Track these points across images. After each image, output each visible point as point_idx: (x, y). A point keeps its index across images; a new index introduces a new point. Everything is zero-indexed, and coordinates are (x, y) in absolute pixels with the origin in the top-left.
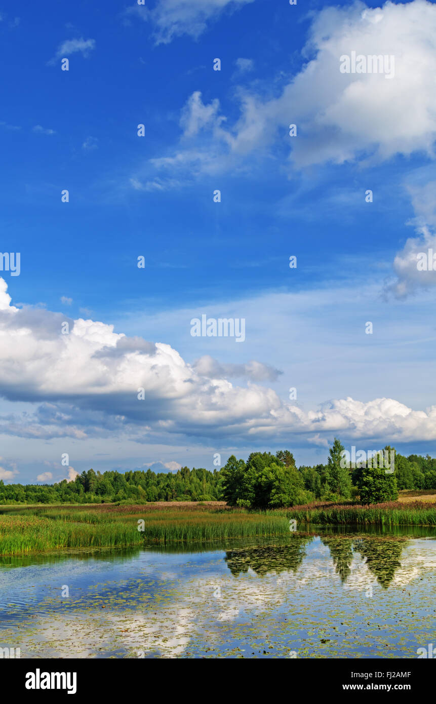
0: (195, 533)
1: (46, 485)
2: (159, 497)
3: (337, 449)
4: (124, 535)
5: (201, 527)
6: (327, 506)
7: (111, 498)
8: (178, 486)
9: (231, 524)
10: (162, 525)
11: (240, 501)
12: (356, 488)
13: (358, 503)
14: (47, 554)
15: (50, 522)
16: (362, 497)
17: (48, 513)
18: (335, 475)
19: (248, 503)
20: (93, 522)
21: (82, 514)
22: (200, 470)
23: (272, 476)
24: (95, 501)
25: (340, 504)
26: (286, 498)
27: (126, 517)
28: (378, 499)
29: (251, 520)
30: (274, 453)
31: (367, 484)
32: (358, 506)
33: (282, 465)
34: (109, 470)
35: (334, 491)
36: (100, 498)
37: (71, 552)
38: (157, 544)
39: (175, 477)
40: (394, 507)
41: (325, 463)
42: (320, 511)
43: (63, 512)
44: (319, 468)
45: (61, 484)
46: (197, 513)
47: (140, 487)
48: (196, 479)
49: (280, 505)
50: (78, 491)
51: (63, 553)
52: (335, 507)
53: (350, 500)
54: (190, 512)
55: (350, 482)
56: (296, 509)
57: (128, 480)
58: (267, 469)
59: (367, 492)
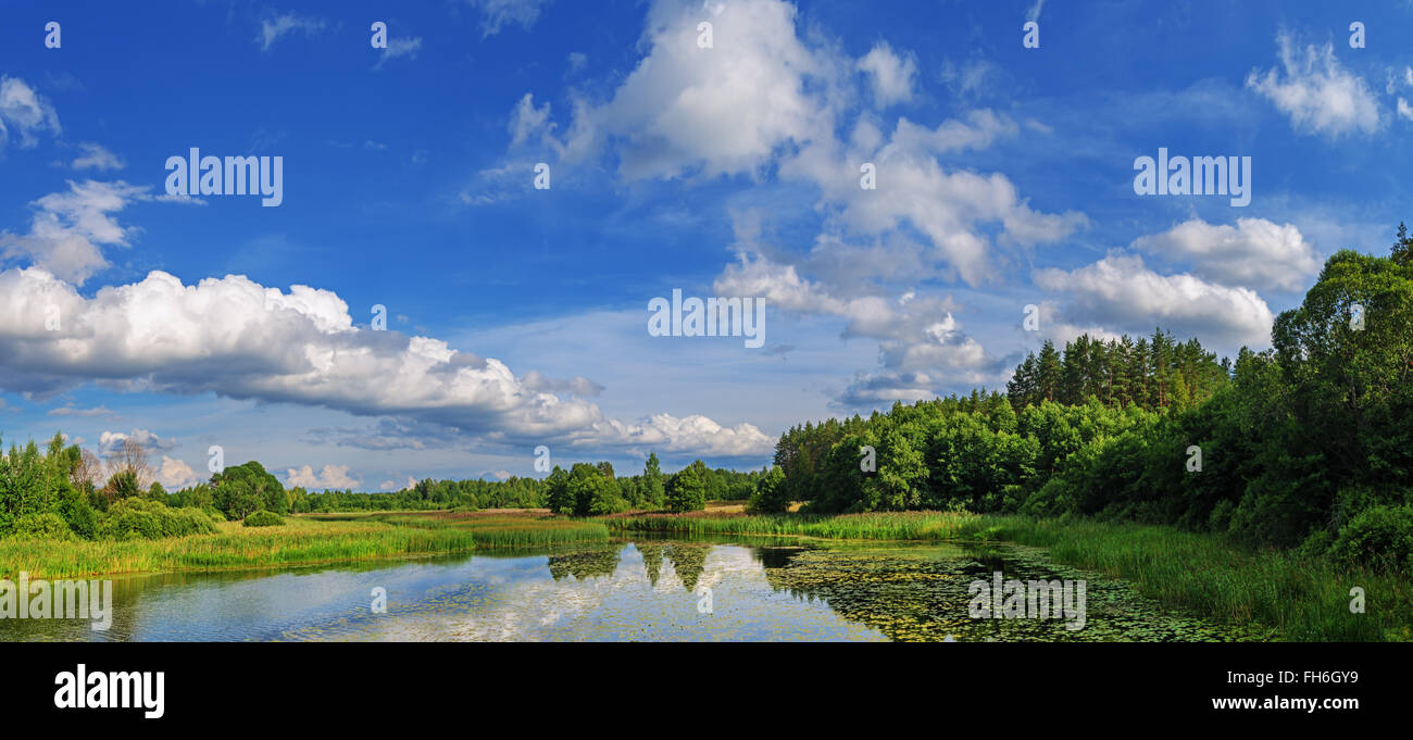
0: (521, 539)
1: (390, 494)
2: (489, 505)
3: (652, 461)
4: (458, 540)
5: (528, 533)
6: (640, 514)
7: (446, 505)
8: (507, 494)
9: (555, 530)
10: (494, 531)
11: (562, 509)
12: (668, 498)
13: (669, 512)
14: (389, 559)
15: (393, 528)
16: (673, 507)
17: (391, 519)
18: (650, 486)
19: (570, 510)
20: (430, 528)
21: (420, 520)
22: (527, 479)
23: (592, 486)
24: (432, 508)
25: (653, 513)
26: (604, 506)
27: (460, 523)
28: (687, 508)
29: (573, 527)
30: (595, 464)
31: (677, 494)
32: (669, 515)
33: (602, 476)
34: (445, 479)
35: (648, 501)
36: (436, 505)
37: (411, 557)
38: (488, 549)
39: (504, 485)
40: (701, 517)
41: (641, 474)
42: (635, 519)
43: (404, 519)
44: (636, 479)
45: (402, 492)
46: (523, 520)
47: (473, 495)
48: (524, 488)
49: (598, 513)
50: (417, 498)
51: (404, 558)
52: (649, 515)
53: (662, 509)
54: (516, 520)
55: (662, 492)
56: (613, 517)
57: (462, 488)
58: (588, 478)
59: (677, 502)
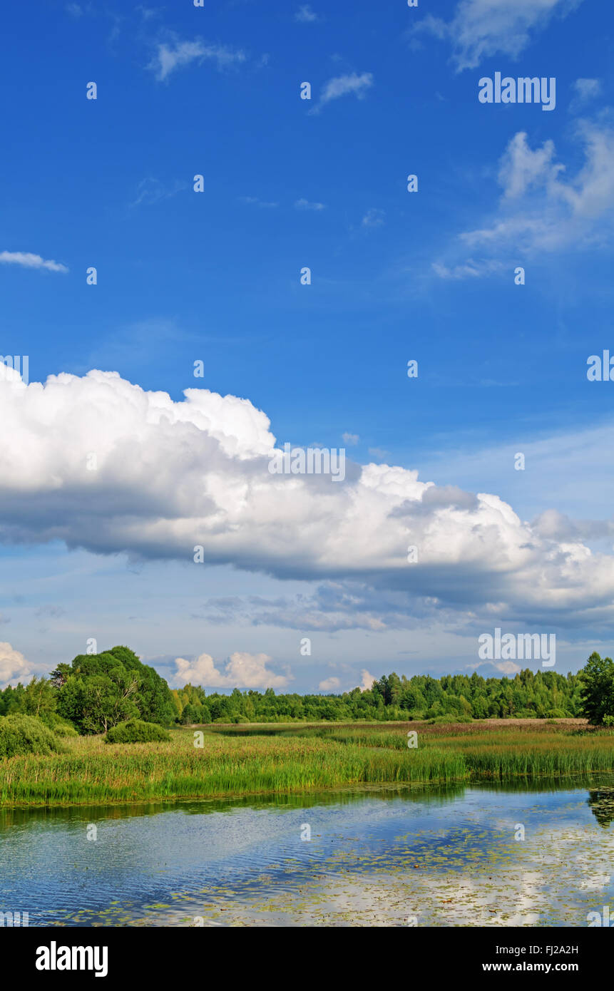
0: (542, 765)
1: (332, 696)
2: (490, 713)
4: (443, 766)
5: (552, 755)
7: (422, 713)
8: (517, 696)
9: (596, 752)
10: (498, 752)
11: (607, 718)
14: (337, 791)
15: (339, 747)
17: (336, 734)
20: (398, 748)
21: (383, 735)
22: (548, 674)
24: (400, 718)
27: (444, 740)
34: (419, 674)
36: (407, 713)
37: (369, 788)
38: (490, 778)
39: (512, 684)
43: (356, 733)
45: (352, 694)
46: (543, 736)
47: (462, 699)
48: (543, 687)
50: (376, 704)
51: (358, 790)
54: (534, 734)
57: (445, 687)
